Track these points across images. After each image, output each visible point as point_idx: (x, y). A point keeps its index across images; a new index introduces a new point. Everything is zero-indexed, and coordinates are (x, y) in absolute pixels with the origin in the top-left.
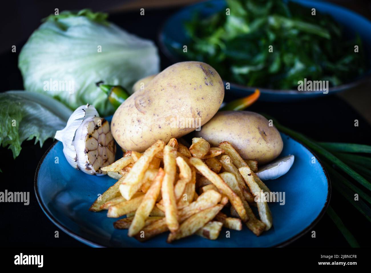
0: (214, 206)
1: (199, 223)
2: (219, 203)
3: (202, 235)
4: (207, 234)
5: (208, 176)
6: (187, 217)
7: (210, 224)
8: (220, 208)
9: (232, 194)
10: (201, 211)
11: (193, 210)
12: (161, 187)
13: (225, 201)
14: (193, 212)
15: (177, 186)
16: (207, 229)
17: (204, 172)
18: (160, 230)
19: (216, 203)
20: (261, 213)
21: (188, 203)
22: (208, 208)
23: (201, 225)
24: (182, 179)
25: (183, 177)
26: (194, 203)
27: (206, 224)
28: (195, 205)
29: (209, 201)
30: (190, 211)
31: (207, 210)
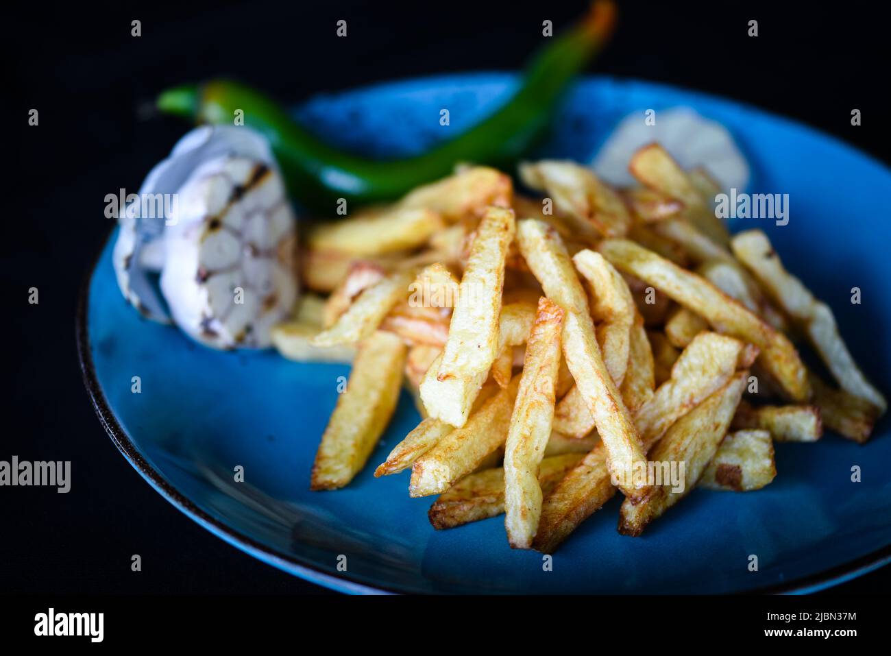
0: (728, 384)
1: (703, 446)
2: (740, 368)
3: (713, 484)
4: (731, 477)
5: (678, 288)
6: (658, 437)
7: (729, 444)
8: (742, 385)
9: (761, 328)
10: (693, 407)
11: (672, 411)
12: (563, 360)
13: (750, 356)
14: (673, 417)
15: (609, 347)
16: (728, 459)
17: (664, 278)
18: (594, 499)
19: (732, 372)
20: (837, 371)
21: (649, 392)
22: (712, 395)
23: (710, 449)
24: (612, 319)
25: (610, 312)
26: (666, 388)
27: (721, 445)
28: (671, 392)
29: (713, 371)
30: (661, 415)
31: (711, 400)
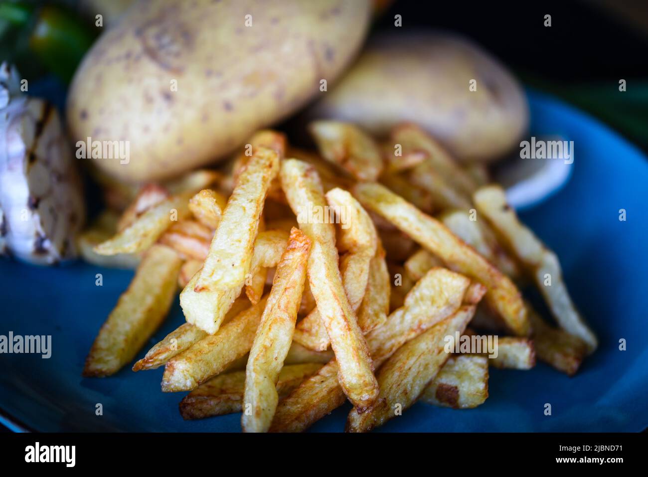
0: (454, 314)
1: (426, 367)
2: (465, 303)
3: (433, 400)
4: (449, 395)
5: (418, 230)
6: (388, 356)
7: (451, 366)
8: (468, 317)
9: (489, 271)
10: (422, 332)
11: (402, 334)
12: (306, 284)
13: (477, 293)
14: (402, 340)
15: (349, 274)
16: (448, 380)
17: (406, 220)
18: (324, 405)
19: (459, 304)
20: (557, 311)
21: (383, 317)
22: (440, 323)
23: (432, 371)
24: (355, 249)
25: (355, 244)
26: (398, 313)
27: (443, 367)
28: (403, 317)
29: (441, 302)
30: (393, 337)
31: (438, 327)
